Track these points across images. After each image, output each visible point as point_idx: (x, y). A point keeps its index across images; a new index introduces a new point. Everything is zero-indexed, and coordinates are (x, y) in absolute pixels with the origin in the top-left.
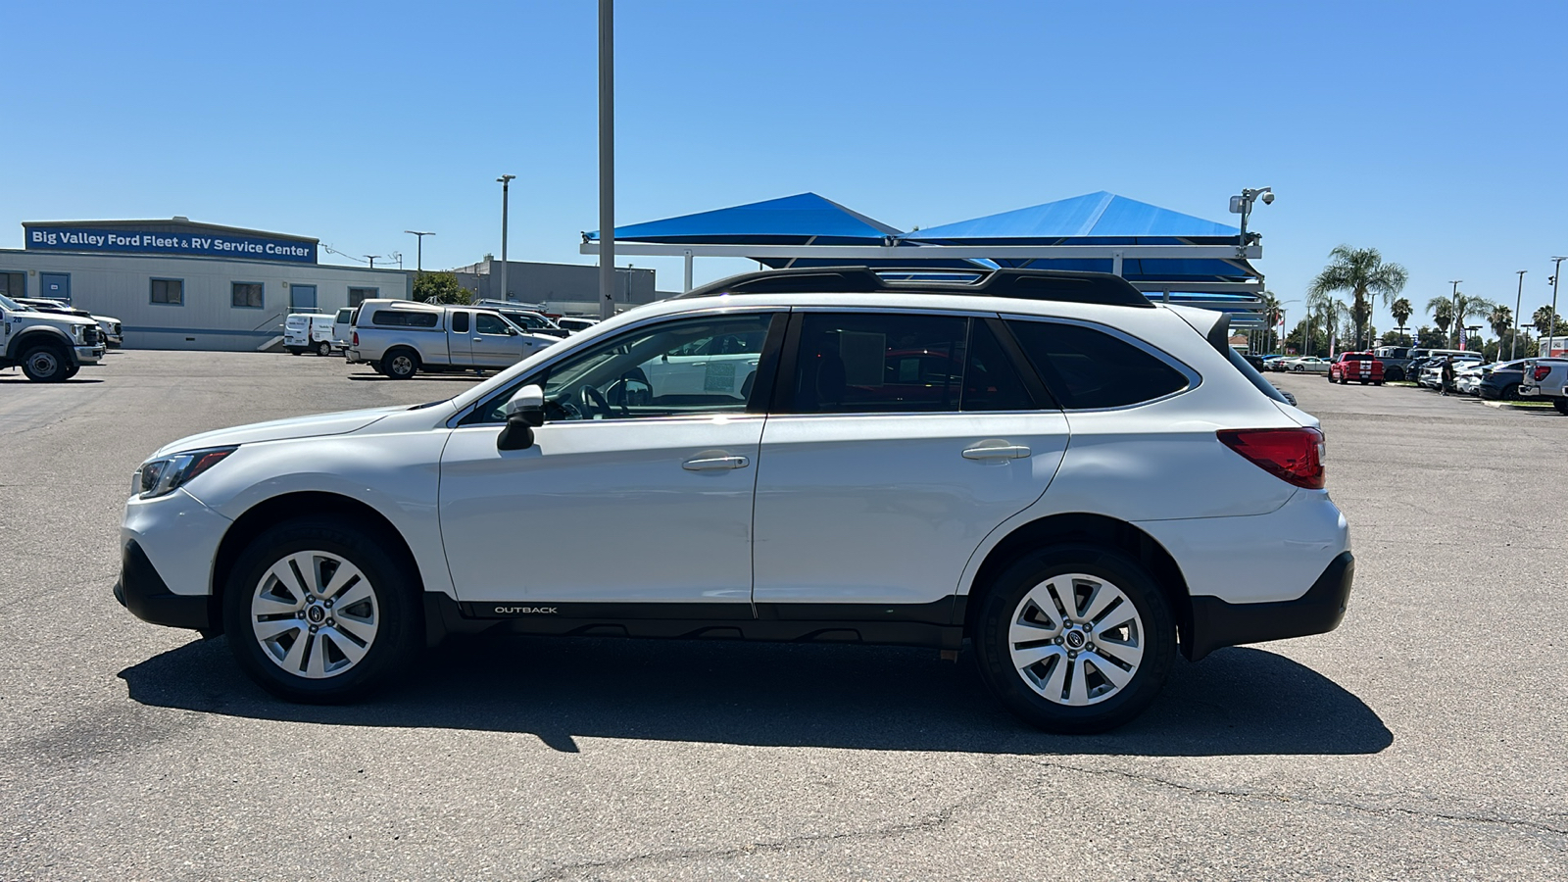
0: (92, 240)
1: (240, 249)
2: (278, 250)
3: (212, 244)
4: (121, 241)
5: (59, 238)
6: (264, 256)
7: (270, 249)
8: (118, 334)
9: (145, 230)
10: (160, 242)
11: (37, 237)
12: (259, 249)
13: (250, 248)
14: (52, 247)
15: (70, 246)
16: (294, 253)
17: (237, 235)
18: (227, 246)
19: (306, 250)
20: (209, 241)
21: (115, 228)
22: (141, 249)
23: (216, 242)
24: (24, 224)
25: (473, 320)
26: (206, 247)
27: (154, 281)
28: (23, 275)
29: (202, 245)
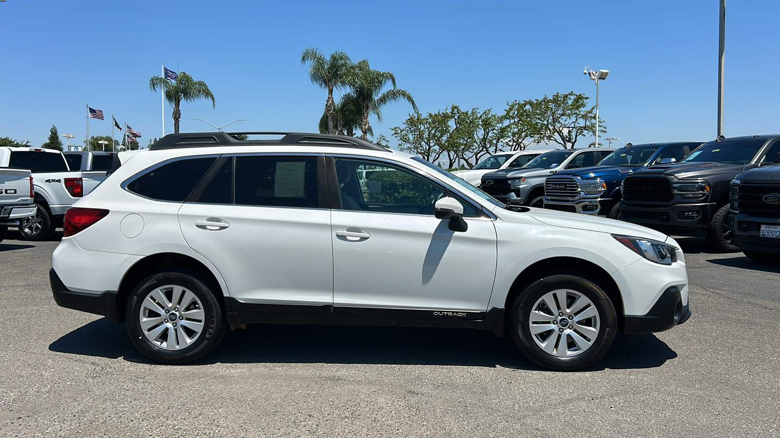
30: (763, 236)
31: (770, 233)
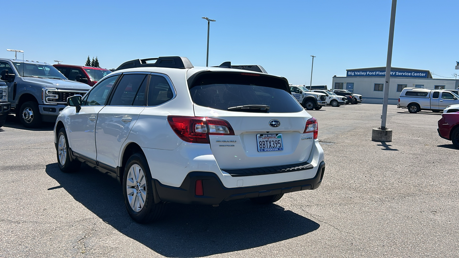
0: (363, 74)
1: (404, 74)
2: (415, 74)
3: (396, 73)
4: (370, 73)
5: (355, 74)
6: (411, 76)
7: (413, 74)
8: (360, 99)
9: (377, 70)
10: (381, 73)
11: (349, 73)
12: (410, 74)
13: (407, 74)
14: (353, 76)
15: (357, 75)
16: (420, 75)
17: (403, 70)
18: (400, 74)
19: (425, 74)
20: (395, 72)
21: (369, 70)
22: (376, 75)
23: (397, 73)
24: (346, 70)
25: (440, 94)
26: (394, 74)
27: (375, 84)
28: (343, 83)
29: (392, 74)
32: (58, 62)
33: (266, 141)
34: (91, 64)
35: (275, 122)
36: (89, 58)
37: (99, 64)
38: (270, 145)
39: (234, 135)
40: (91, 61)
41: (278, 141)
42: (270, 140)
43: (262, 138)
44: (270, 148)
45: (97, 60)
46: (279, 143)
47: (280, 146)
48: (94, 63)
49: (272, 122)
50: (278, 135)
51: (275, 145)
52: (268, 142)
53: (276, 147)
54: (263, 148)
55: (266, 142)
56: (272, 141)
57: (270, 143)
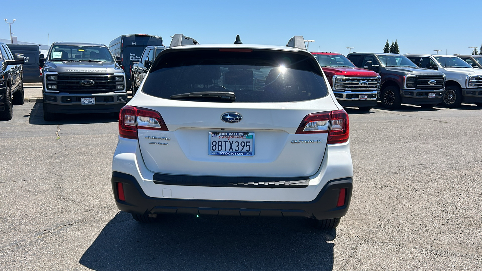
30: (83, 104)
31: (88, 102)
32: (350, 48)
33: (224, 141)
34: (389, 49)
35: (230, 116)
36: (387, 42)
37: (398, 48)
38: (231, 148)
39: (168, 130)
40: (390, 45)
41: (247, 142)
42: (231, 140)
43: (218, 137)
44: (229, 150)
45: (396, 44)
46: (247, 146)
47: (248, 150)
48: (393, 47)
49: (227, 115)
50: (250, 134)
51: (241, 148)
52: (228, 144)
53: (241, 151)
54: (219, 150)
55: (224, 143)
56: (235, 143)
57: (231, 145)
